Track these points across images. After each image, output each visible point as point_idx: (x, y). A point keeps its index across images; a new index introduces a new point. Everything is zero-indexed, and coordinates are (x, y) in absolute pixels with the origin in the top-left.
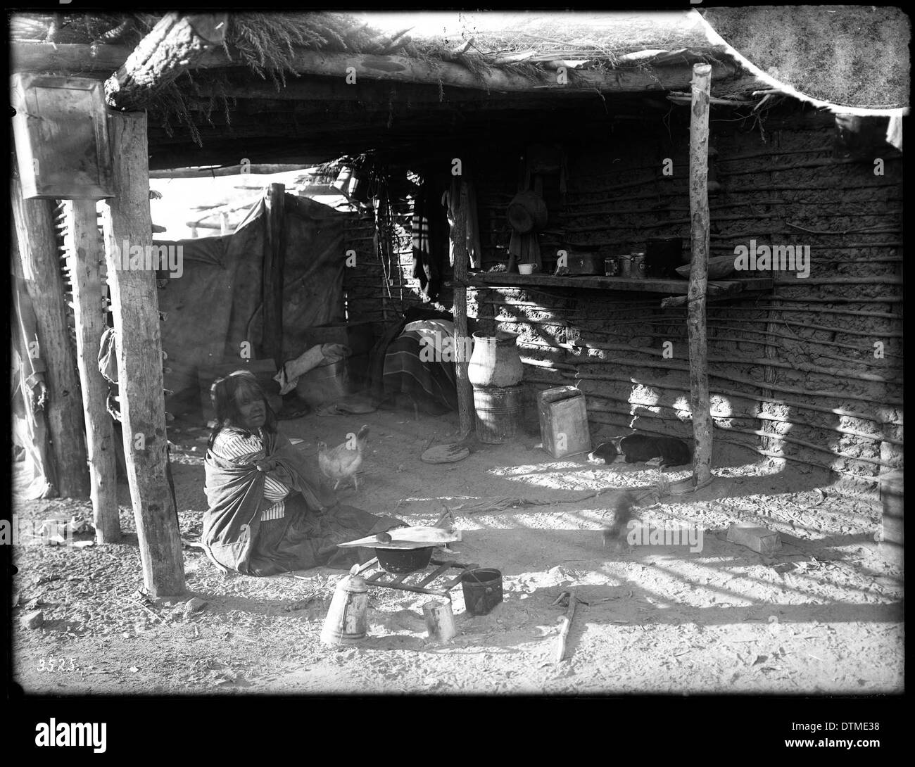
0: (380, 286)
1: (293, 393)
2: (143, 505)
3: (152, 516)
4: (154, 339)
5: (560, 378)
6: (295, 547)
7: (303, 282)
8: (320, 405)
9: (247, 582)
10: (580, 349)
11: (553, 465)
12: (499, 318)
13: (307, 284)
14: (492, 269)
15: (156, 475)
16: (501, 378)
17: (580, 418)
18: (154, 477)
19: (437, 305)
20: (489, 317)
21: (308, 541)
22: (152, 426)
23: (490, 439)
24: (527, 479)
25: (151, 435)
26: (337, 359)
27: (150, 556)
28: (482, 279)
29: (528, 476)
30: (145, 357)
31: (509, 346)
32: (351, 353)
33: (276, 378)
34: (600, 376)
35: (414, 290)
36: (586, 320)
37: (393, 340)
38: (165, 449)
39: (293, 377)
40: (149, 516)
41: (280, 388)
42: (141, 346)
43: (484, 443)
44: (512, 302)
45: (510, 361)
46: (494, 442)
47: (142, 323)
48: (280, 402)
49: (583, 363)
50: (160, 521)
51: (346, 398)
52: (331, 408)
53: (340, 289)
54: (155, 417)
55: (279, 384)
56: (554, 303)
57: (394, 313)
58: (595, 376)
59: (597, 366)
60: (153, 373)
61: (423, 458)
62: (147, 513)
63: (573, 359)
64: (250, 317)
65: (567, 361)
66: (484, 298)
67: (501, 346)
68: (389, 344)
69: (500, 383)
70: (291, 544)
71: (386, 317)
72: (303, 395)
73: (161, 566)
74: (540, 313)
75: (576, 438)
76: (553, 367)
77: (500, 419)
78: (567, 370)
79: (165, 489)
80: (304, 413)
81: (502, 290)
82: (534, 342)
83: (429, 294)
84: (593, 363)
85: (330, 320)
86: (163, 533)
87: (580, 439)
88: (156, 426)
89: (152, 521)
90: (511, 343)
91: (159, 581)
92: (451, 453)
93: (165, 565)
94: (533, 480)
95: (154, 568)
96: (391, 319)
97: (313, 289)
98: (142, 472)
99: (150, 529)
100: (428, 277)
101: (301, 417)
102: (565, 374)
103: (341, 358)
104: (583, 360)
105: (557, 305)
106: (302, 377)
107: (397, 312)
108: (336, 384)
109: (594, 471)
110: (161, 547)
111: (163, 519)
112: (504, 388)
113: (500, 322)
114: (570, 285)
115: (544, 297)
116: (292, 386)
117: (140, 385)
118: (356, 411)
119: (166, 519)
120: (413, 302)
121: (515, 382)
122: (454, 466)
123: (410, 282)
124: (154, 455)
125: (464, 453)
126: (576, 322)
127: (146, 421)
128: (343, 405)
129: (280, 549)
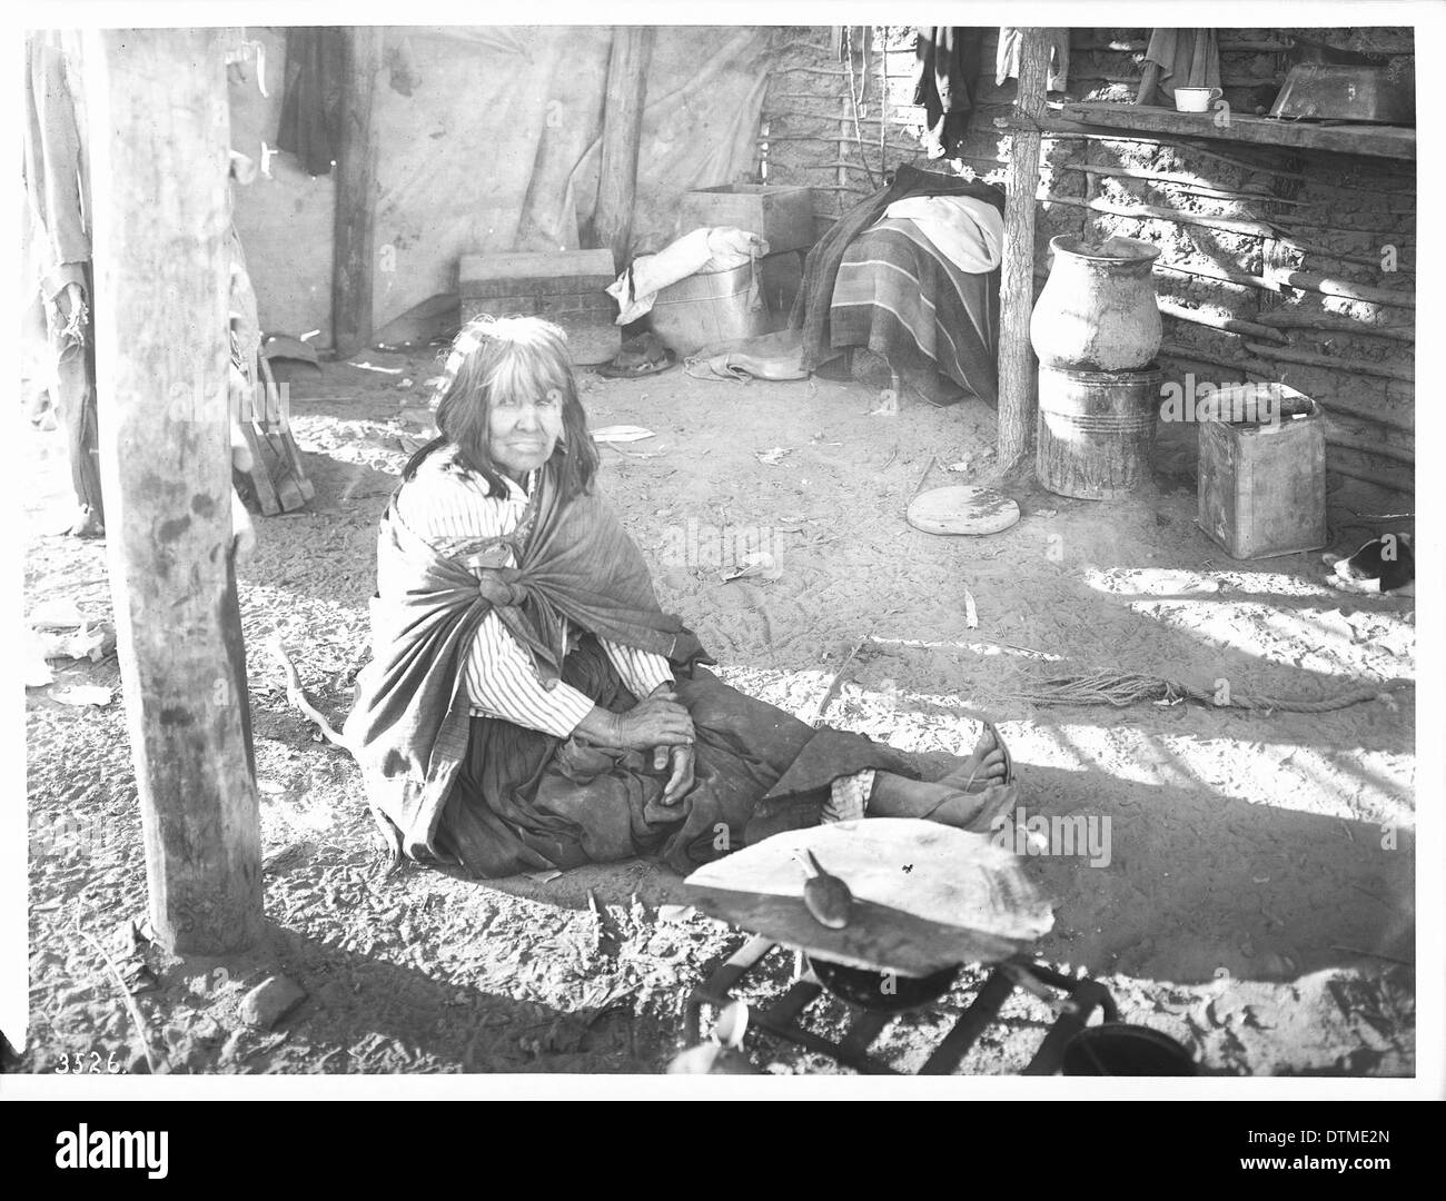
0: (839, 117)
1: (644, 324)
2: (148, 707)
3: (170, 739)
4: (202, 238)
5: (1240, 354)
6: (582, 795)
7: (685, 99)
8: (696, 352)
9: (442, 900)
10: (1300, 293)
11: (1234, 578)
12: (1099, 204)
13: (691, 103)
14: (1093, 94)
15: (188, 624)
16: (1111, 349)
17: (1307, 469)
18: (181, 630)
19: (957, 164)
20: (1076, 201)
21: (616, 783)
22: (183, 487)
23: (1069, 486)
24: (1171, 612)
25: (177, 515)
26: (739, 261)
27: (161, 846)
28: (1079, 116)
29: (1174, 604)
30: (172, 290)
31: (1136, 275)
32: (766, 251)
33: (612, 290)
34: (1347, 365)
35: (909, 129)
36: (1324, 229)
37: (857, 236)
38: (221, 553)
39: (646, 292)
40: (160, 738)
41: (618, 312)
42: (159, 254)
43: (1055, 494)
44: (1135, 170)
45: (1136, 311)
46: (1079, 494)
47: (169, 187)
48: (616, 339)
49: (1303, 328)
50: (192, 752)
51: (748, 342)
52: (718, 364)
53: (756, 115)
54: (192, 463)
55: (616, 303)
56: (1241, 184)
57: (861, 175)
58: (1335, 361)
59: (1342, 340)
60: (193, 335)
61: (912, 515)
62: (156, 731)
63: (1278, 315)
64: (575, 161)
65: (1263, 317)
66: (1067, 158)
67: (1118, 274)
68: (849, 243)
69: (1108, 361)
70: (569, 785)
71: (843, 179)
72: (662, 328)
73: (188, 874)
74: (1201, 201)
75: (1291, 515)
76: (1228, 327)
77: (1100, 444)
78: (1256, 339)
79: (214, 664)
80: (661, 365)
81: (1112, 143)
82: (1180, 265)
83: (944, 140)
84: (1334, 330)
85: (731, 178)
86: (199, 786)
87: (1302, 518)
88: (195, 489)
89: (170, 755)
90: (1141, 269)
91: (182, 915)
92: (977, 510)
93: (201, 875)
94: (1184, 615)
95: (170, 879)
96: (854, 186)
97: (702, 115)
98: (145, 616)
99: (164, 774)
100: (945, 102)
101: (658, 373)
102: (1251, 347)
103: (746, 259)
104: (1306, 318)
105: (1250, 187)
106: (664, 292)
107: (870, 173)
108: (733, 311)
109: (1346, 613)
110: (192, 824)
111: (200, 747)
112: (1113, 373)
113: (1100, 213)
114: (1321, 145)
115: (1216, 165)
116: (643, 308)
117: (151, 369)
118: (768, 374)
119: (212, 747)
120: (906, 154)
121: (1142, 361)
122: (984, 545)
123: (901, 112)
124: (182, 573)
125: (1009, 512)
126: (1295, 230)
127: (166, 477)
128: (740, 359)
129: (541, 799)
